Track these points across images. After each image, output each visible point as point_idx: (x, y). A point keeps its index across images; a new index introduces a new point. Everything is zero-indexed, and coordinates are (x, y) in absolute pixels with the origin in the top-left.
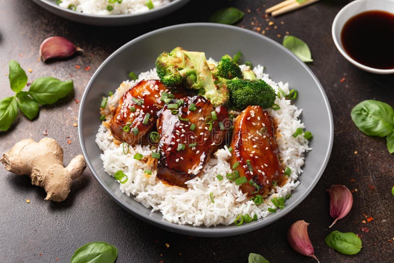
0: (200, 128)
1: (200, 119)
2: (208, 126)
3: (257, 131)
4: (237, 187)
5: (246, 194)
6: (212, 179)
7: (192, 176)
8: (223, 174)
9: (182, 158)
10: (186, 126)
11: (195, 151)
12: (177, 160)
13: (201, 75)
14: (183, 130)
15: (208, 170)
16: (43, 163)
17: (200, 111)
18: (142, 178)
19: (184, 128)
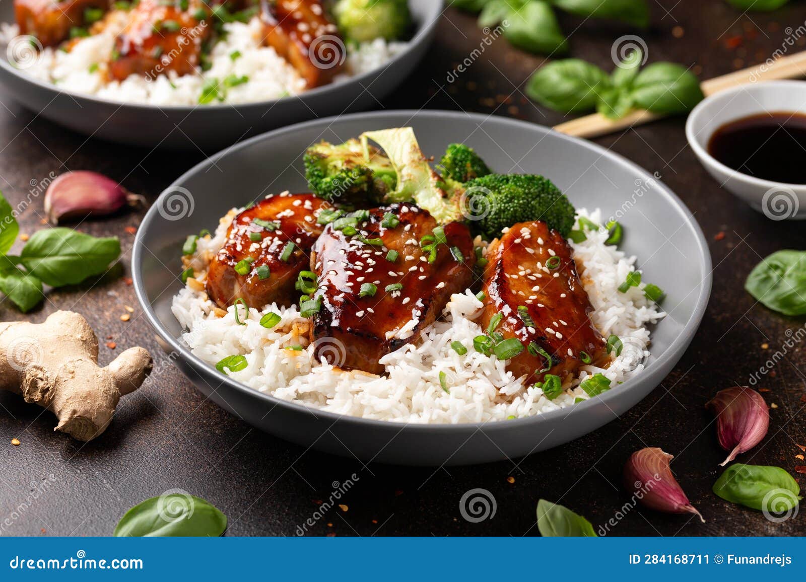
0: (409, 258)
1: (409, 242)
2: (427, 254)
3: (539, 265)
4: (501, 365)
5: (521, 379)
6: (442, 354)
7: (396, 344)
8: (467, 342)
9: (370, 310)
10: (377, 253)
11: (400, 299)
12: (360, 314)
13: (405, 172)
14: (370, 261)
15: (432, 335)
16: (52, 352)
17: (407, 227)
18: (278, 360)
19: (372, 256)
